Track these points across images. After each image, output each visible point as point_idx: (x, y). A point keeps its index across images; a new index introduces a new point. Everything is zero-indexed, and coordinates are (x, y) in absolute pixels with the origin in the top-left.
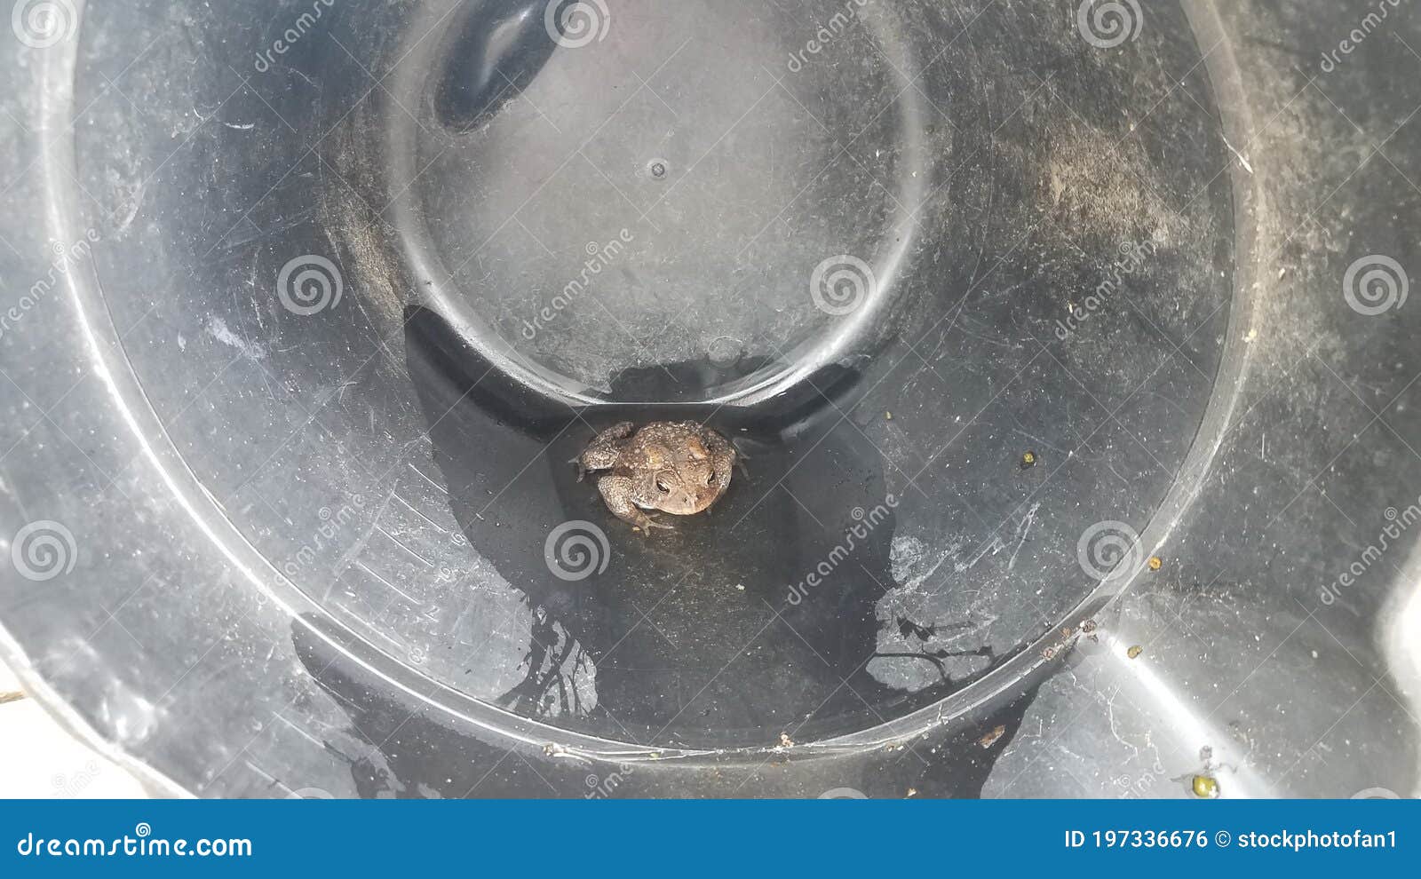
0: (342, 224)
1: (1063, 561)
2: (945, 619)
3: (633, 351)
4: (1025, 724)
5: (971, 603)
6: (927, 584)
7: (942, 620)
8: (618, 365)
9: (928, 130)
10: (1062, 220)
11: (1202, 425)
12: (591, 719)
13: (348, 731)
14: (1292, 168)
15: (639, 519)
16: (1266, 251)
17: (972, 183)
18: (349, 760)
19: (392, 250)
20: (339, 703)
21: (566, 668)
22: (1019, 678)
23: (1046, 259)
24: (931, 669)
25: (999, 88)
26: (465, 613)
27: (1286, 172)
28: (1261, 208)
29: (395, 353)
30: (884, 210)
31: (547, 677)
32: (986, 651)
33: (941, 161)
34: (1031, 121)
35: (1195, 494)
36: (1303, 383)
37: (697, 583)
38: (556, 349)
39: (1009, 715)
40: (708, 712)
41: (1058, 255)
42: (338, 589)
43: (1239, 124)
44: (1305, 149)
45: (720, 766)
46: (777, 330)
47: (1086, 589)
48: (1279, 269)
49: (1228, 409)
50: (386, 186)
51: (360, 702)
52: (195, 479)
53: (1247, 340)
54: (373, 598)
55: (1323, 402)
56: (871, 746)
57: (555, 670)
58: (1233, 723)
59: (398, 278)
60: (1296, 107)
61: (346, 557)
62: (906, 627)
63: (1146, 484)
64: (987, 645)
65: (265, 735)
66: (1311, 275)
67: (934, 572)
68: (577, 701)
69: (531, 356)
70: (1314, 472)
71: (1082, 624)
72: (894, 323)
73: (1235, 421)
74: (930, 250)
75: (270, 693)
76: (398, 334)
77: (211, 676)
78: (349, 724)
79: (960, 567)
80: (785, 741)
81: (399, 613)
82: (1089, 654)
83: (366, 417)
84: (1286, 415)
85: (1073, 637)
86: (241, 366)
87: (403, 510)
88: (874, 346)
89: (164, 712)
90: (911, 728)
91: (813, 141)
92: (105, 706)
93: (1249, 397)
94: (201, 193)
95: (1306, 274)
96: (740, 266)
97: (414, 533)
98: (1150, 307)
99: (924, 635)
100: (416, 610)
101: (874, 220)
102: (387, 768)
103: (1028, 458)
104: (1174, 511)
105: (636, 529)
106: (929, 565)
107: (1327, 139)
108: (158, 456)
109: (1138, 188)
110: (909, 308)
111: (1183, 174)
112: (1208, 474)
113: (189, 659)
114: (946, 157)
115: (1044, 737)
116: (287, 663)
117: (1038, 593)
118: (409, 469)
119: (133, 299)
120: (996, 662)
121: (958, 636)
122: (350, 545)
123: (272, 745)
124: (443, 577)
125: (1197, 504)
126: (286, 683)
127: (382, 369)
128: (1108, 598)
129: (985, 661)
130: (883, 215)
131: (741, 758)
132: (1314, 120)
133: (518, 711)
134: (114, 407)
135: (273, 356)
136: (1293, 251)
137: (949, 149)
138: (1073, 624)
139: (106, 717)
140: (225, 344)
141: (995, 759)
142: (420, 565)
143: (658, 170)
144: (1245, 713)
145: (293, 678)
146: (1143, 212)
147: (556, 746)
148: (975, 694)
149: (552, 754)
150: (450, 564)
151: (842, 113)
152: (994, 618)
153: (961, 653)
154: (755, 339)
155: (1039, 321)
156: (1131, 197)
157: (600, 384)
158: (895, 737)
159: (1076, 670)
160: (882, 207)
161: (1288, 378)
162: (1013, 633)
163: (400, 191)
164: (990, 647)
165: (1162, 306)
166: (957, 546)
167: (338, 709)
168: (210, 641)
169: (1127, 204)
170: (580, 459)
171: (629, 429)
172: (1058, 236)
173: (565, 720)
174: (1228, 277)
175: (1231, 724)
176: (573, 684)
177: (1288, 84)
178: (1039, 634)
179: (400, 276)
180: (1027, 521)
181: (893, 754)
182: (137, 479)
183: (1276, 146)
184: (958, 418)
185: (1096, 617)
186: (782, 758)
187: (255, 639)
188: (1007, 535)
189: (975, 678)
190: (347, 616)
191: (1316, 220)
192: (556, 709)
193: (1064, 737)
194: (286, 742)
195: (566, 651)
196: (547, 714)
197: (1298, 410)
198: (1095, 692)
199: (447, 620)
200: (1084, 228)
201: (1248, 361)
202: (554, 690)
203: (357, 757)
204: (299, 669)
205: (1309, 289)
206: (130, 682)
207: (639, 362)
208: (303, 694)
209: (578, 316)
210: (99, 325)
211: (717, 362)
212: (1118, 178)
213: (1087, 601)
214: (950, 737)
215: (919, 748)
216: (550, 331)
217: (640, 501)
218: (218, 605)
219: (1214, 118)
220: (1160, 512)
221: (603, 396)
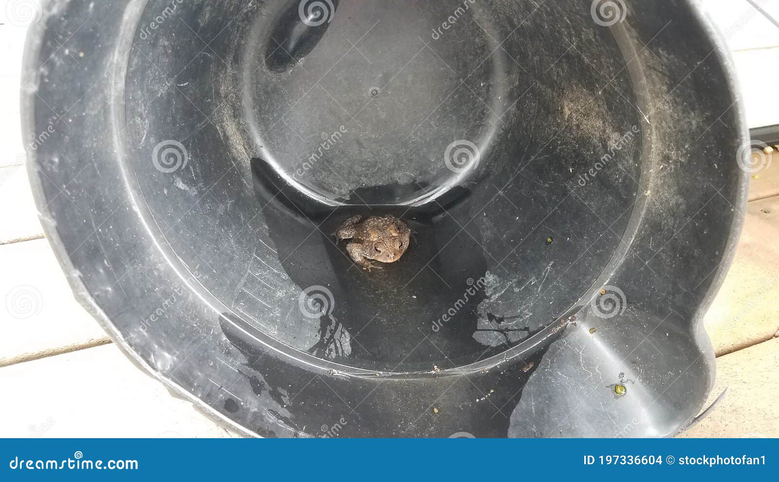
0: (223, 121)
1: (562, 289)
2: (508, 314)
3: (361, 179)
4: (543, 362)
5: (521, 307)
6: (500, 298)
7: (507, 314)
8: (353, 187)
9: (506, 73)
10: (569, 129)
11: (626, 232)
12: (349, 359)
13: (246, 365)
14: (667, 123)
15: (366, 263)
16: (656, 156)
17: (527, 102)
18: (249, 378)
19: (244, 131)
20: (241, 352)
21: (337, 336)
22: (541, 341)
23: (561, 145)
24: (501, 337)
25: (541, 60)
26: (291, 311)
27: (664, 124)
28: (654, 137)
29: (249, 184)
30: (485, 112)
31: (329, 340)
32: (526, 329)
33: (512, 89)
34: (556, 79)
35: (622, 261)
36: (668, 217)
37: (394, 295)
38: (323, 179)
39: (536, 358)
40: (401, 355)
41: (565, 144)
42: (237, 301)
43: (645, 102)
44: (671, 116)
45: (407, 379)
46: (431, 169)
47: (571, 302)
48: (661, 165)
49: (637, 225)
50: (241, 100)
51: (250, 352)
52: (176, 254)
53: (646, 194)
54: (252, 305)
55: (676, 226)
56: (474, 370)
57: (332, 337)
58: (634, 362)
59: (247, 144)
60: (667, 97)
61: (239, 287)
62: (491, 317)
63: (600, 256)
64: (527, 326)
65: (214, 367)
66: (673, 170)
67: (505, 292)
68: (343, 351)
69: (311, 182)
70: (670, 256)
71: (570, 318)
72: (488, 167)
73: (640, 231)
74: (506, 131)
75: (214, 349)
76: (249, 174)
77: (191, 342)
78: (246, 362)
79: (517, 290)
80: (436, 368)
81: (263, 312)
82: (573, 331)
83: (239, 218)
84: (661, 230)
85: (566, 324)
86: (188, 200)
87: (259, 263)
88: (477, 178)
89: (175, 358)
90: (492, 363)
91: (451, 79)
92: (152, 356)
93: (646, 220)
94: (169, 119)
95: (671, 170)
96: (414, 139)
97: (265, 273)
98: (606, 175)
99: (500, 320)
100: (270, 310)
101: (479, 116)
102: (264, 381)
103: (549, 240)
104: (612, 269)
105: (365, 269)
106: (502, 288)
107: (680, 114)
108: (160, 245)
109: (602, 120)
110: (495, 160)
111: (621, 118)
112: (627, 253)
113: (181, 335)
114: (515, 87)
115: (551, 368)
116: (219, 335)
117: (551, 303)
118: (260, 242)
119: (147, 175)
120: (531, 334)
121: (514, 322)
122: (239, 281)
123: (218, 371)
124: (280, 294)
125: (622, 266)
126: (220, 344)
127: (244, 192)
128: (582, 306)
129: (526, 333)
130: (484, 114)
131: (416, 376)
132: (675, 105)
133: (317, 355)
134: (141, 224)
135: (201, 193)
136: (666, 158)
137: (517, 83)
138: (566, 318)
139: (153, 361)
140: (181, 189)
141: (529, 377)
142: (269, 289)
143: (374, 92)
144: (639, 358)
145: (223, 342)
146: (604, 131)
147: (334, 370)
148: (522, 348)
149: (333, 374)
150: (282, 288)
151: (465, 65)
152: (531, 314)
153: (516, 330)
154: (420, 174)
155: (557, 174)
156: (599, 123)
157: (345, 195)
158: (486, 367)
159: (566, 338)
160: (483, 110)
161: (663, 213)
162: (539, 321)
163: (247, 101)
164: (529, 328)
165: (611, 174)
166: (515, 280)
167: (241, 355)
168: (188, 327)
169: (597, 126)
170: (337, 234)
171: (360, 219)
172: (566, 135)
173: (338, 360)
174: (639, 167)
175: (632, 363)
176: (340, 343)
177: (665, 88)
178: (550, 322)
179: (248, 144)
180: (547, 270)
181: (484, 374)
182: (152, 256)
183: (660, 112)
184: (518, 218)
185: (576, 315)
186: (435, 376)
187: (206, 326)
188: (538, 276)
189: (521, 341)
190: (242, 314)
191: (675, 147)
192: (333, 354)
193: (559, 367)
194: (223, 371)
195: (336, 328)
196: (330, 357)
197: (666, 228)
198: (574, 348)
199: (283, 314)
200: (578, 133)
201: (647, 204)
202: (332, 346)
203: (252, 376)
204: (224, 338)
205: (672, 176)
206: (161, 346)
207: (364, 185)
208: (227, 349)
209: (334, 163)
210: (134, 188)
211: (401, 185)
212: (594, 114)
213: (572, 308)
214: (509, 367)
215: (495, 372)
216: (321, 170)
217: (366, 255)
218: (189, 310)
219: (634, 98)
220: (606, 270)
221: (346, 202)
